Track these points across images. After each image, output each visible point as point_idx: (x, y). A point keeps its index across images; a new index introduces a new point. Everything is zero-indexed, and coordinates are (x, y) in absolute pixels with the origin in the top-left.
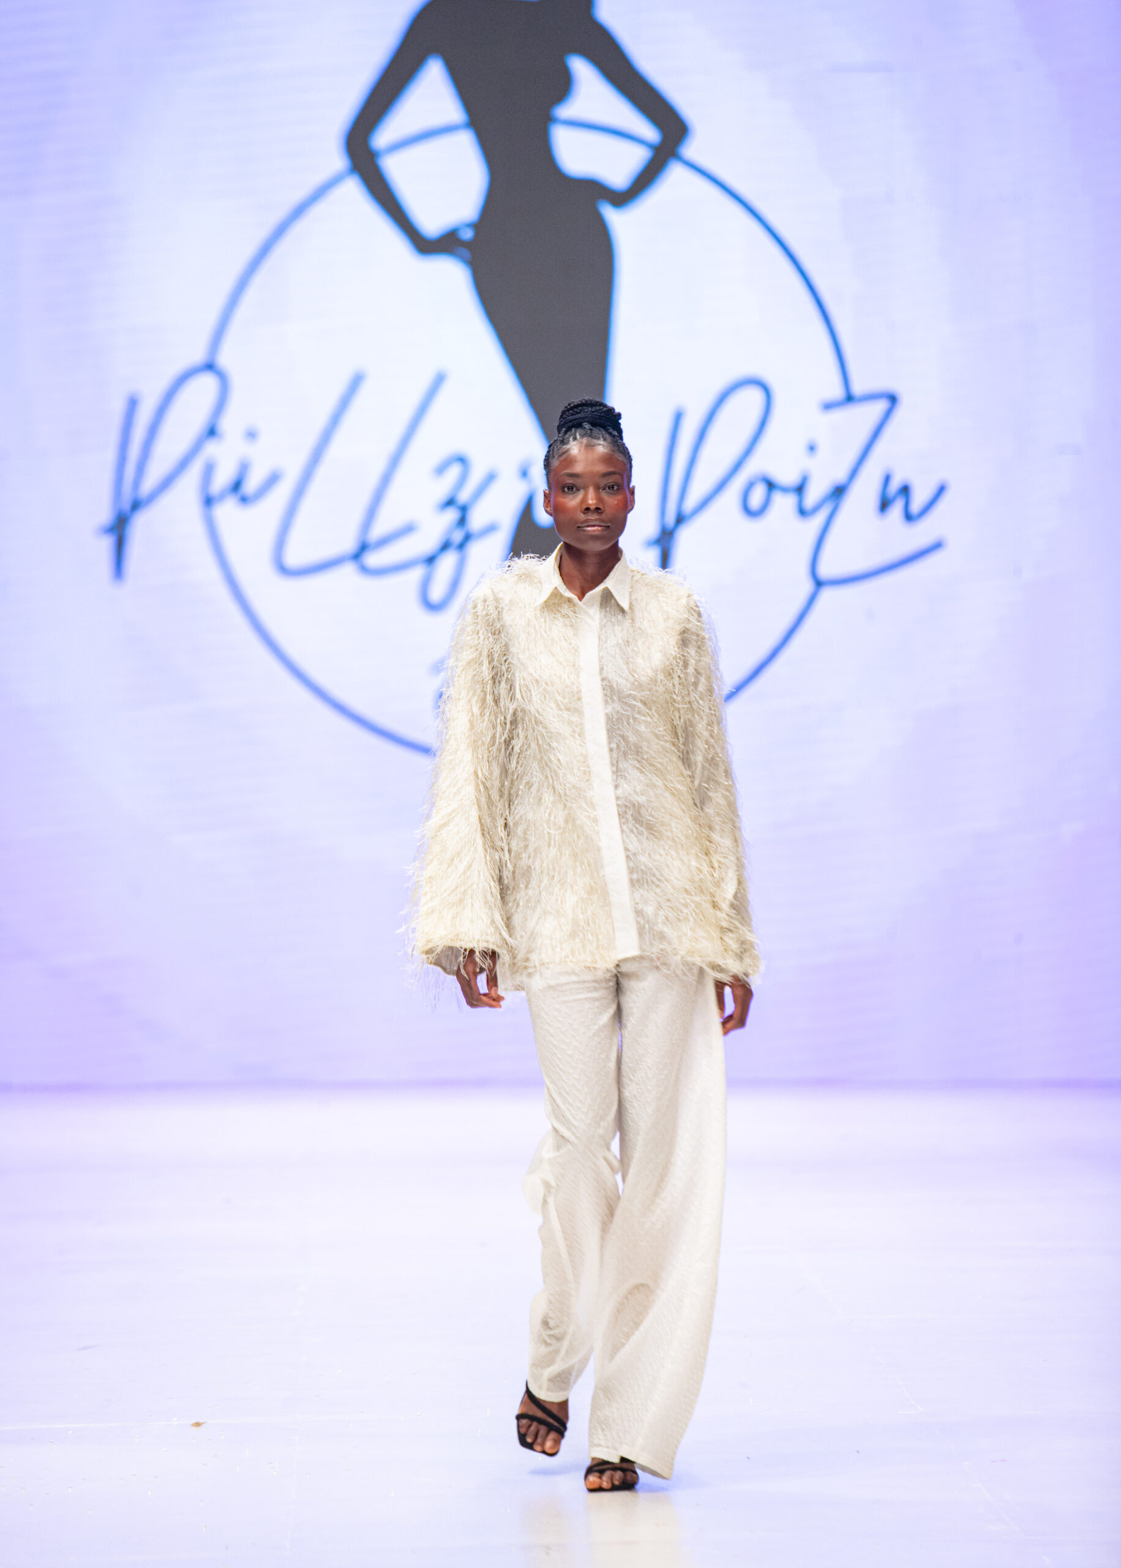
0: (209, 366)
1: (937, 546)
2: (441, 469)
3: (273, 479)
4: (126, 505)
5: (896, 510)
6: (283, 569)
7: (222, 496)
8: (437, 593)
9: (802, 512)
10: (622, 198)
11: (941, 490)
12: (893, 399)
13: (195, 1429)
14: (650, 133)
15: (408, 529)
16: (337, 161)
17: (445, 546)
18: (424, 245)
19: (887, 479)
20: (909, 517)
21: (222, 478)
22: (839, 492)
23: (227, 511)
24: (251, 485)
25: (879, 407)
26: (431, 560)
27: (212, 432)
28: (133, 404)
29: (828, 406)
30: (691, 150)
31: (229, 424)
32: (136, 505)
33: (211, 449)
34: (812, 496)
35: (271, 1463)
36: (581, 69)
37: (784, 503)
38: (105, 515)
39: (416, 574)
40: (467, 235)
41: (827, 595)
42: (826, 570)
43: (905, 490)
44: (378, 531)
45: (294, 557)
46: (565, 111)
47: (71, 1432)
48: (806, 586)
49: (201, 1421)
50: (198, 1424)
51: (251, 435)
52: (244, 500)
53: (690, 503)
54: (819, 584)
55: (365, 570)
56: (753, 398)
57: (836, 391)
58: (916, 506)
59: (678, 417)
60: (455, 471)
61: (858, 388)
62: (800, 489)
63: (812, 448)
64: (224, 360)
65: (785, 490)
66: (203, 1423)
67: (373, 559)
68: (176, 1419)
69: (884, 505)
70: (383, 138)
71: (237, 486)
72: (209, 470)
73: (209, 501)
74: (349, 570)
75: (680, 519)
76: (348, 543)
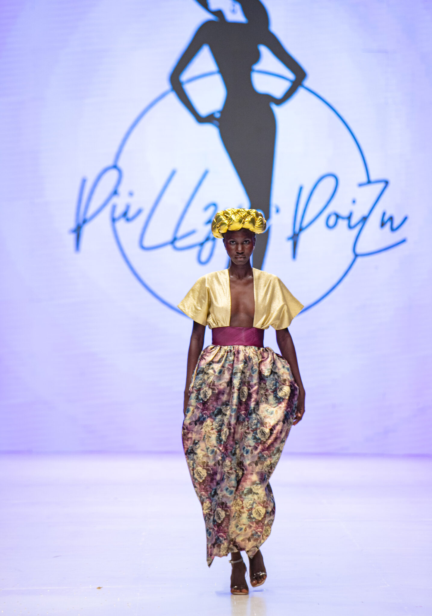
0: (115, 167)
1: (404, 241)
2: (206, 208)
3: (139, 212)
4: (81, 221)
5: (388, 226)
6: (143, 248)
7: (119, 218)
8: (204, 258)
9: (350, 227)
10: (280, 102)
11: (405, 219)
12: (387, 183)
13: (98, 590)
14: (291, 76)
15: (193, 232)
16: (166, 86)
17: (207, 239)
18: (200, 119)
19: (384, 214)
20: (393, 230)
21: (119, 211)
22: (364, 219)
23: (121, 224)
24: (131, 214)
25: (381, 186)
26: (202, 244)
27: (115, 193)
28: (84, 181)
29: (361, 185)
30: (307, 83)
31: (122, 189)
32: (85, 221)
33: (115, 200)
34: (354, 221)
35: (128, 603)
36: (264, 50)
37: (342, 224)
38: (72, 225)
39: (196, 250)
40: (218, 115)
41: (359, 259)
42: (359, 250)
43: (391, 219)
44: (180, 233)
45: (147, 243)
46: (257, 67)
47: (49, 590)
48: (351, 256)
49: (101, 587)
50: (99, 588)
51: (131, 194)
52: (128, 220)
53: (305, 223)
54: (356, 256)
55: (176, 248)
56: (331, 181)
57: (364, 179)
58: (395, 225)
59: (301, 189)
60: (212, 209)
61: (373, 178)
62: (349, 218)
63: (354, 202)
64: (120, 164)
65: (343, 218)
66: (102, 587)
67: (179, 244)
68: (91, 586)
69: (383, 224)
70: (185, 77)
71: (125, 214)
72: (114, 208)
73: (114, 220)
74: (169, 248)
75: (301, 229)
76: (169, 237)
